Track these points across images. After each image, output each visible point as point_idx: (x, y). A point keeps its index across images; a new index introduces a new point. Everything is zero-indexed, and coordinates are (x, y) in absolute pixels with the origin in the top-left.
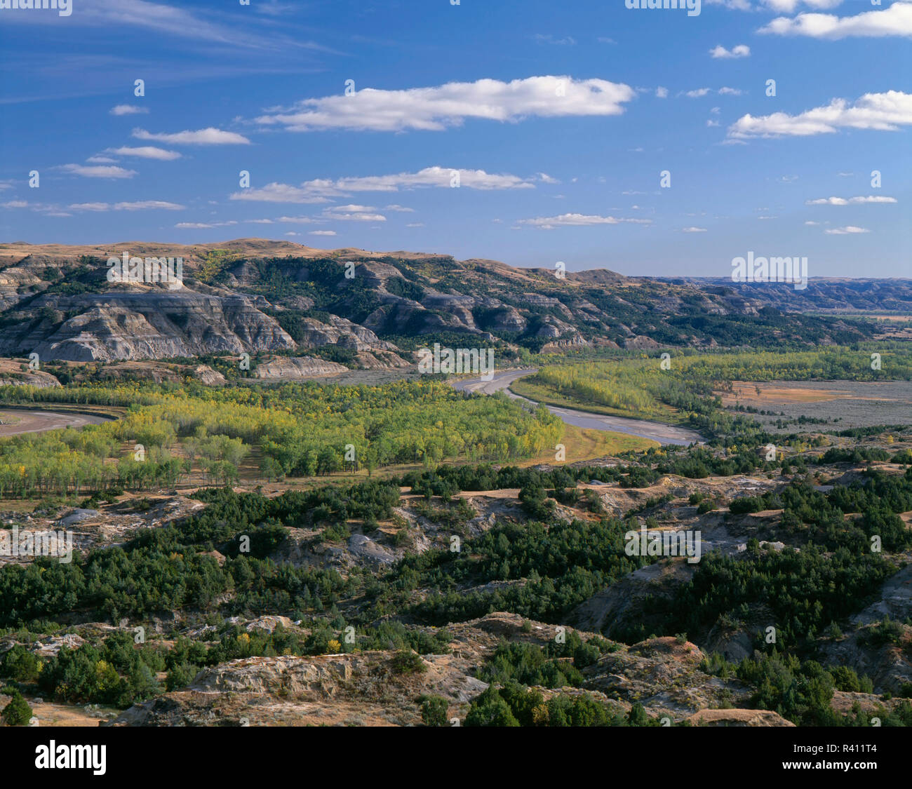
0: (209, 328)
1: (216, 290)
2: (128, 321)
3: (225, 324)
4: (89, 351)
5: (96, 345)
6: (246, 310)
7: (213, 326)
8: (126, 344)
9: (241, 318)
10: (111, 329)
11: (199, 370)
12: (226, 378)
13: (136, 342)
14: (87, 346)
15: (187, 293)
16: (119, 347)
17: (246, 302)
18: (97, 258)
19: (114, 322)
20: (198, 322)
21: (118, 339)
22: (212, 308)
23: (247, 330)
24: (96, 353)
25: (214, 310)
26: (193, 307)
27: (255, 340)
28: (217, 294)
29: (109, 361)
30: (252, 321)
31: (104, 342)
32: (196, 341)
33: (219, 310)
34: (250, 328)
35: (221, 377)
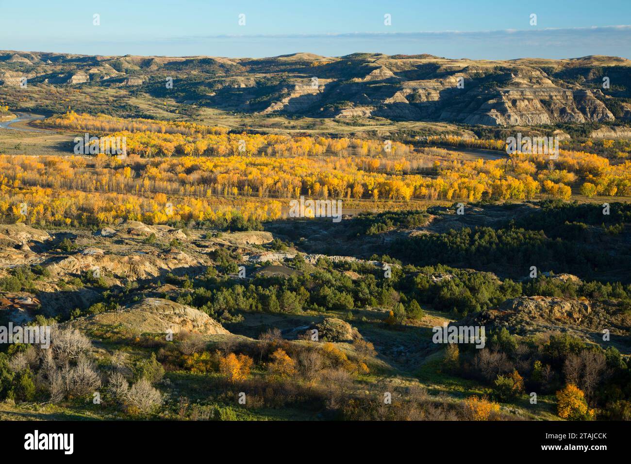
0: (564, 108)
1: (571, 86)
2: (518, 103)
3: (574, 106)
4: (495, 120)
5: (499, 117)
6: (588, 98)
7: (567, 108)
8: (516, 117)
9: (585, 102)
10: (508, 108)
11: (555, 132)
12: (572, 137)
13: (522, 116)
14: (494, 117)
15: (553, 88)
16: (512, 118)
17: (589, 93)
18: (504, 68)
19: (510, 105)
20: (558, 105)
21: (512, 114)
22: (567, 97)
23: (588, 110)
24: (498, 121)
25: (568, 97)
26: (556, 96)
27: (592, 116)
28: (571, 88)
29: (505, 126)
30: (591, 104)
31: (504, 115)
32: (556, 115)
33: (571, 98)
34: (589, 109)
35: (569, 136)
